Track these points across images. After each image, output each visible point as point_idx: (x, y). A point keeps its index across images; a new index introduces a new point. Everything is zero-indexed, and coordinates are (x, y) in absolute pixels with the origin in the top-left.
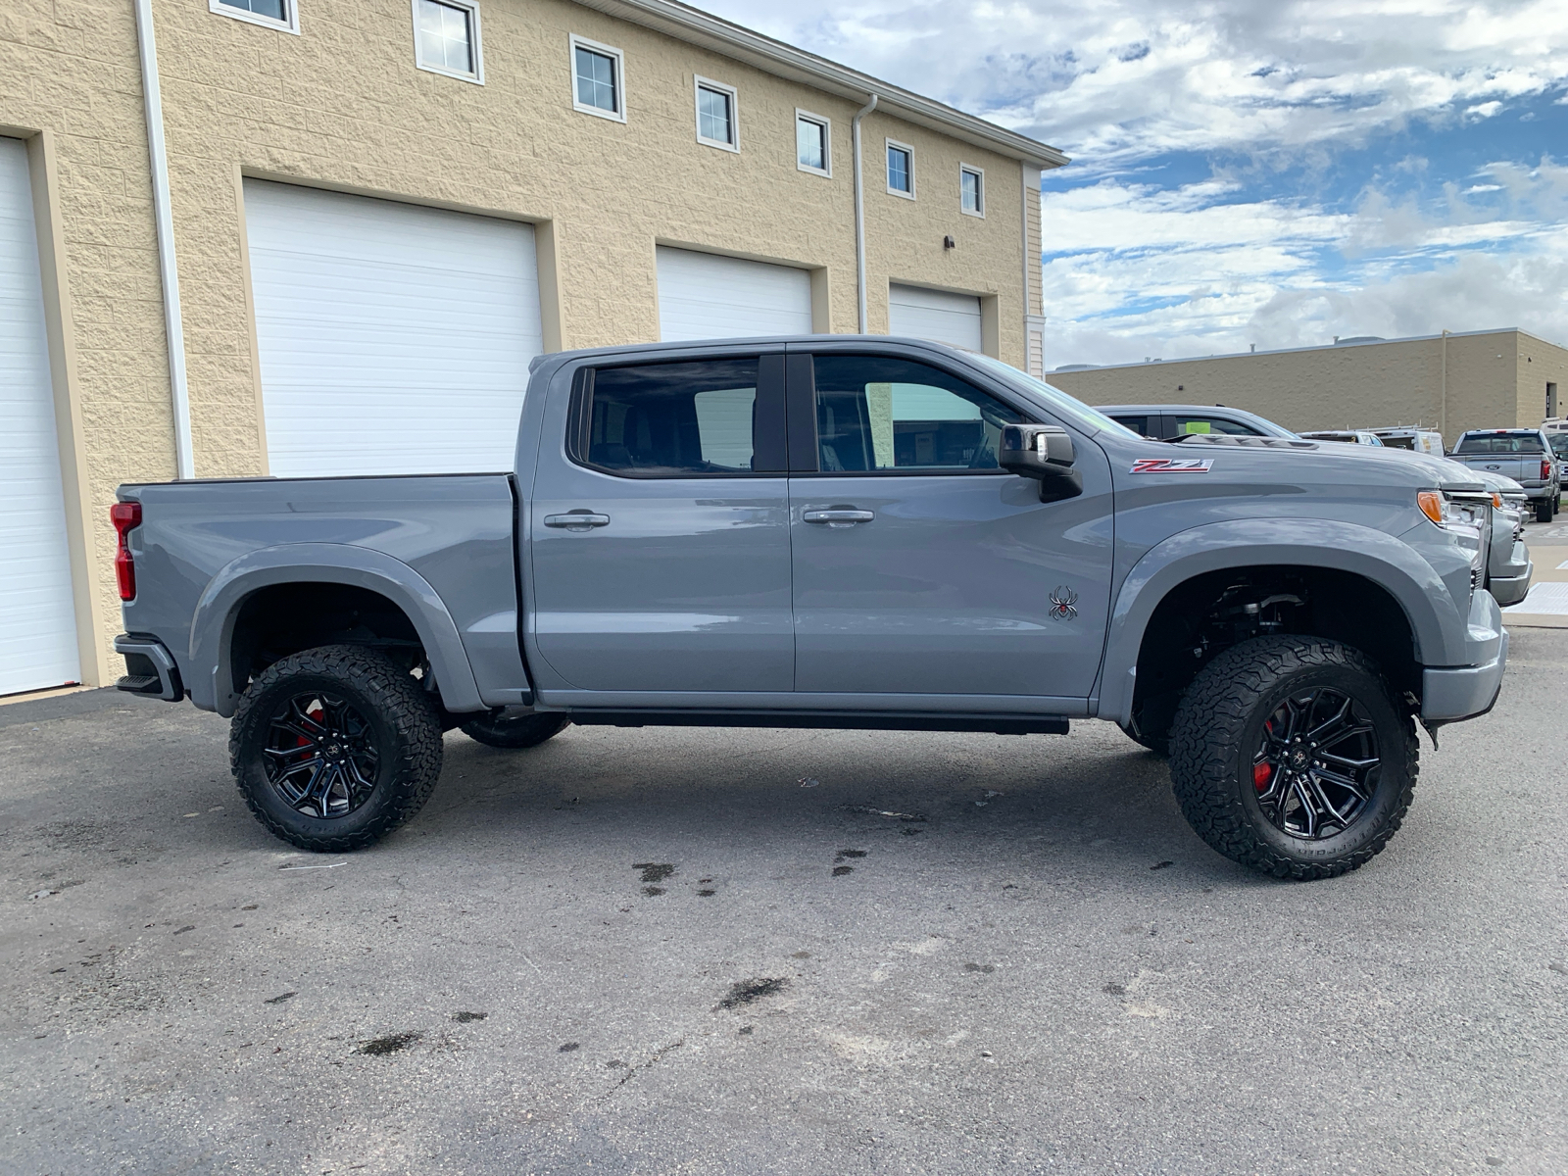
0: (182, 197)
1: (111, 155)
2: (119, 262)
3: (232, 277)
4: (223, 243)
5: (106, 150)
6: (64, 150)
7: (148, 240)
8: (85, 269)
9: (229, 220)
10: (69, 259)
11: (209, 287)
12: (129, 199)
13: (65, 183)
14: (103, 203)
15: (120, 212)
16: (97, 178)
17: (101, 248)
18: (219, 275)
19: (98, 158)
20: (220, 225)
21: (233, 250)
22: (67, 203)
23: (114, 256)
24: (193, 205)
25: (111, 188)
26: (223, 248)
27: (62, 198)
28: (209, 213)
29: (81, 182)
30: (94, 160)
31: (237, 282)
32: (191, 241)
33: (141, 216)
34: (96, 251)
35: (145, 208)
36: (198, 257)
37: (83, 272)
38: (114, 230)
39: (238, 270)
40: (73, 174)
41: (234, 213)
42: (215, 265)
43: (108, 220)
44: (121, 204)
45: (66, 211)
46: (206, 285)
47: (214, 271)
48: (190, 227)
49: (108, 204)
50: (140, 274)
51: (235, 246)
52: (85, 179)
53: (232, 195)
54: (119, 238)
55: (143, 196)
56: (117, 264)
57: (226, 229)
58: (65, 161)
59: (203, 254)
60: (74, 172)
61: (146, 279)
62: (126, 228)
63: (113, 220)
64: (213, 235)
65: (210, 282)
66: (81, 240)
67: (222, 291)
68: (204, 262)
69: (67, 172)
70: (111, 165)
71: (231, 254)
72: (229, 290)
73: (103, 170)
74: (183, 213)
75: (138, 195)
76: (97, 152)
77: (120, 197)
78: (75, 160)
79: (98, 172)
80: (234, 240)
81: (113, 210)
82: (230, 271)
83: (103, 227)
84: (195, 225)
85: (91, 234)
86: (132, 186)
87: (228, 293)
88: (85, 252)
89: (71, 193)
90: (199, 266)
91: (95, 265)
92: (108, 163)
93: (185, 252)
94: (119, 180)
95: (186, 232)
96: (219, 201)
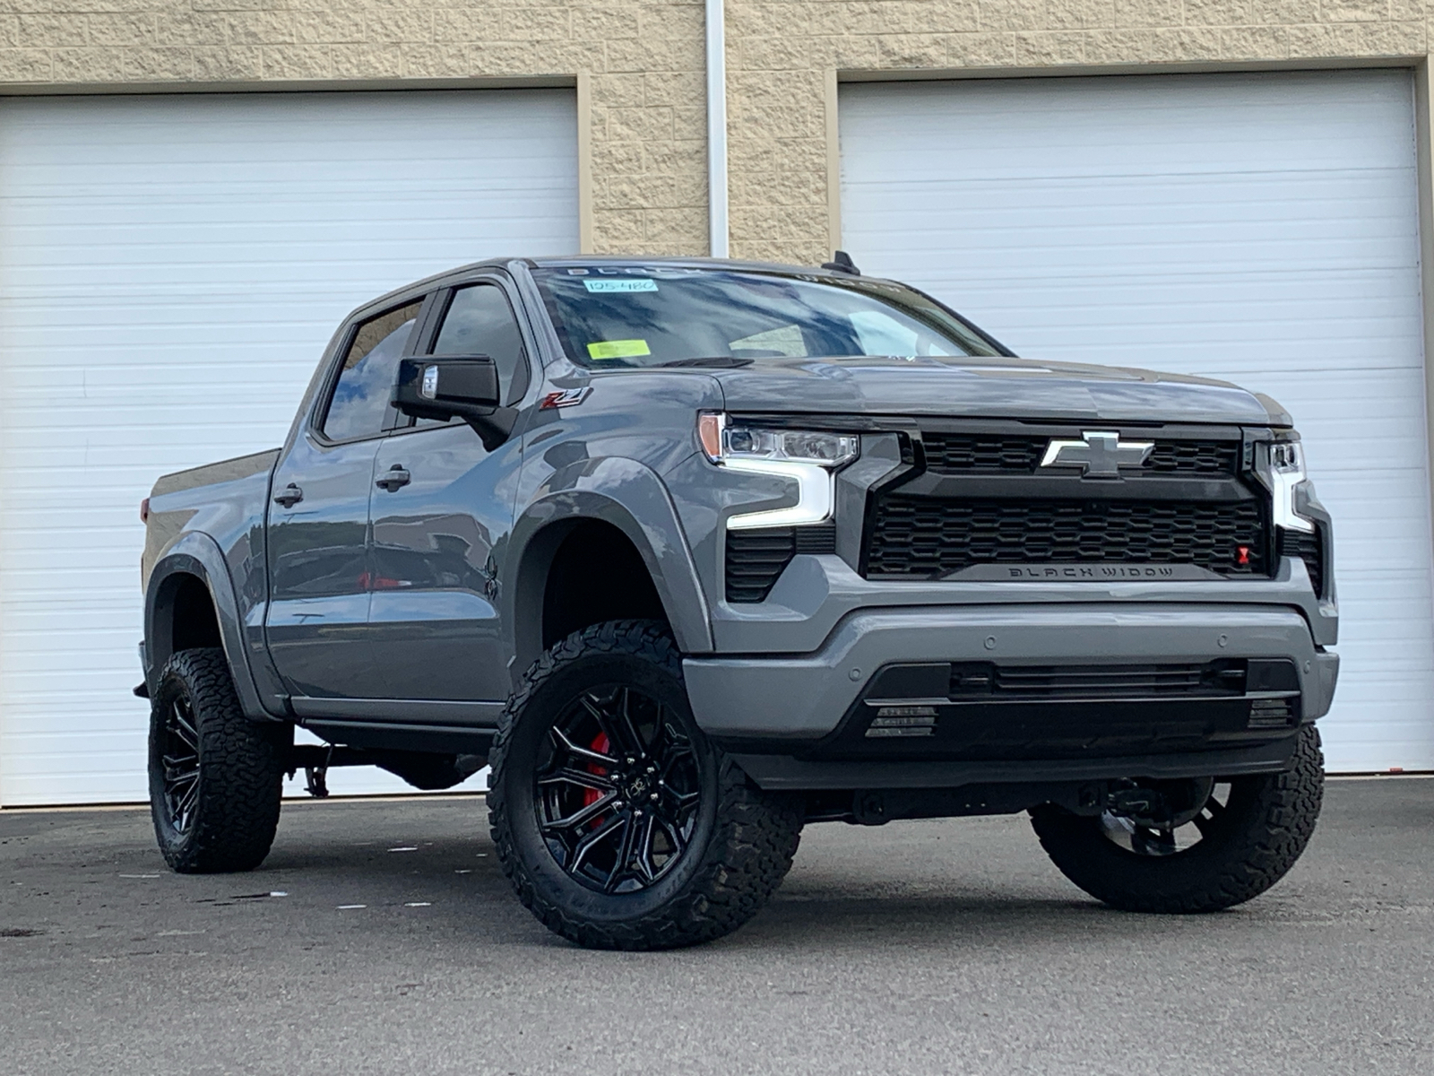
0: (750, 129)
1: (659, 90)
2: (660, 226)
3: (813, 230)
4: (803, 183)
5: (653, 84)
6: (601, 95)
7: (698, 193)
8: (615, 242)
9: (813, 150)
10: (598, 233)
11: (778, 248)
12: (677, 143)
13: (599, 136)
14: (644, 154)
15: (664, 161)
16: (639, 122)
17: (637, 212)
18: (793, 228)
19: (643, 97)
20: (800, 159)
21: (817, 191)
22: (599, 161)
23: (652, 221)
24: (763, 138)
25: (656, 132)
26: (802, 191)
27: (595, 156)
28: (786, 145)
29: (619, 130)
30: (637, 99)
31: (819, 236)
32: (758, 188)
33: (693, 163)
34: (631, 217)
35: (697, 152)
36: (765, 208)
37: (612, 246)
38: (655, 187)
39: (822, 218)
40: (611, 123)
41: (822, 139)
42: (788, 215)
43: (648, 174)
44: (667, 151)
45: (598, 171)
46: (773, 244)
47: (787, 225)
48: (757, 169)
49: (652, 154)
50: (685, 240)
51: (821, 185)
52: (624, 127)
53: (821, 114)
54: (661, 197)
55: (696, 136)
56: (656, 231)
57: (808, 164)
58: (601, 108)
59: (773, 203)
60: (612, 120)
61: (691, 246)
62: (671, 182)
63: (656, 174)
64: (789, 174)
65: (780, 241)
66: (612, 206)
67: (797, 251)
68: (772, 213)
69: (602, 121)
70: (657, 103)
71: (814, 198)
72: (807, 248)
73: (647, 111)
74: (747, 150)
75: (690, 136)
76: (642, 89)
77: (668, 142)
78: (613, 104)
79: (641, 114)
80: (820, 177)
81: (656, 160)
82: (811, 222)
83: (642, 185)
84: (765, 164)
85: (625, 196)
86: (683, 125)
87: (805, 252)
88: (617, 221)
89: (604, 148)
90: (766, 220)
91: (629, 235)
92: (654, 99)
93: (749, 203)
94: (667, 121)
95: (751, 175)
96: (801, 126)
